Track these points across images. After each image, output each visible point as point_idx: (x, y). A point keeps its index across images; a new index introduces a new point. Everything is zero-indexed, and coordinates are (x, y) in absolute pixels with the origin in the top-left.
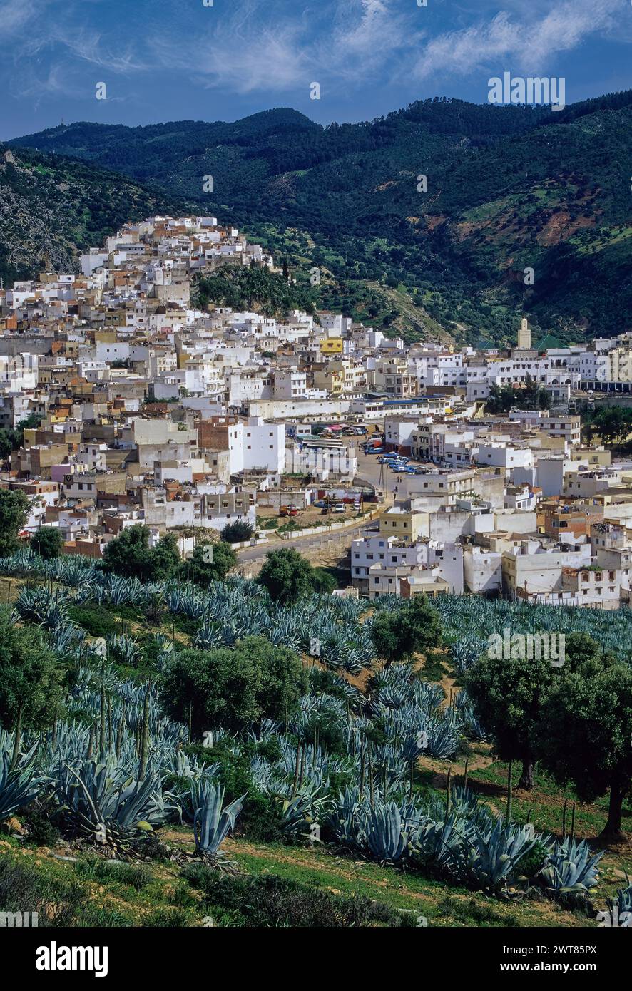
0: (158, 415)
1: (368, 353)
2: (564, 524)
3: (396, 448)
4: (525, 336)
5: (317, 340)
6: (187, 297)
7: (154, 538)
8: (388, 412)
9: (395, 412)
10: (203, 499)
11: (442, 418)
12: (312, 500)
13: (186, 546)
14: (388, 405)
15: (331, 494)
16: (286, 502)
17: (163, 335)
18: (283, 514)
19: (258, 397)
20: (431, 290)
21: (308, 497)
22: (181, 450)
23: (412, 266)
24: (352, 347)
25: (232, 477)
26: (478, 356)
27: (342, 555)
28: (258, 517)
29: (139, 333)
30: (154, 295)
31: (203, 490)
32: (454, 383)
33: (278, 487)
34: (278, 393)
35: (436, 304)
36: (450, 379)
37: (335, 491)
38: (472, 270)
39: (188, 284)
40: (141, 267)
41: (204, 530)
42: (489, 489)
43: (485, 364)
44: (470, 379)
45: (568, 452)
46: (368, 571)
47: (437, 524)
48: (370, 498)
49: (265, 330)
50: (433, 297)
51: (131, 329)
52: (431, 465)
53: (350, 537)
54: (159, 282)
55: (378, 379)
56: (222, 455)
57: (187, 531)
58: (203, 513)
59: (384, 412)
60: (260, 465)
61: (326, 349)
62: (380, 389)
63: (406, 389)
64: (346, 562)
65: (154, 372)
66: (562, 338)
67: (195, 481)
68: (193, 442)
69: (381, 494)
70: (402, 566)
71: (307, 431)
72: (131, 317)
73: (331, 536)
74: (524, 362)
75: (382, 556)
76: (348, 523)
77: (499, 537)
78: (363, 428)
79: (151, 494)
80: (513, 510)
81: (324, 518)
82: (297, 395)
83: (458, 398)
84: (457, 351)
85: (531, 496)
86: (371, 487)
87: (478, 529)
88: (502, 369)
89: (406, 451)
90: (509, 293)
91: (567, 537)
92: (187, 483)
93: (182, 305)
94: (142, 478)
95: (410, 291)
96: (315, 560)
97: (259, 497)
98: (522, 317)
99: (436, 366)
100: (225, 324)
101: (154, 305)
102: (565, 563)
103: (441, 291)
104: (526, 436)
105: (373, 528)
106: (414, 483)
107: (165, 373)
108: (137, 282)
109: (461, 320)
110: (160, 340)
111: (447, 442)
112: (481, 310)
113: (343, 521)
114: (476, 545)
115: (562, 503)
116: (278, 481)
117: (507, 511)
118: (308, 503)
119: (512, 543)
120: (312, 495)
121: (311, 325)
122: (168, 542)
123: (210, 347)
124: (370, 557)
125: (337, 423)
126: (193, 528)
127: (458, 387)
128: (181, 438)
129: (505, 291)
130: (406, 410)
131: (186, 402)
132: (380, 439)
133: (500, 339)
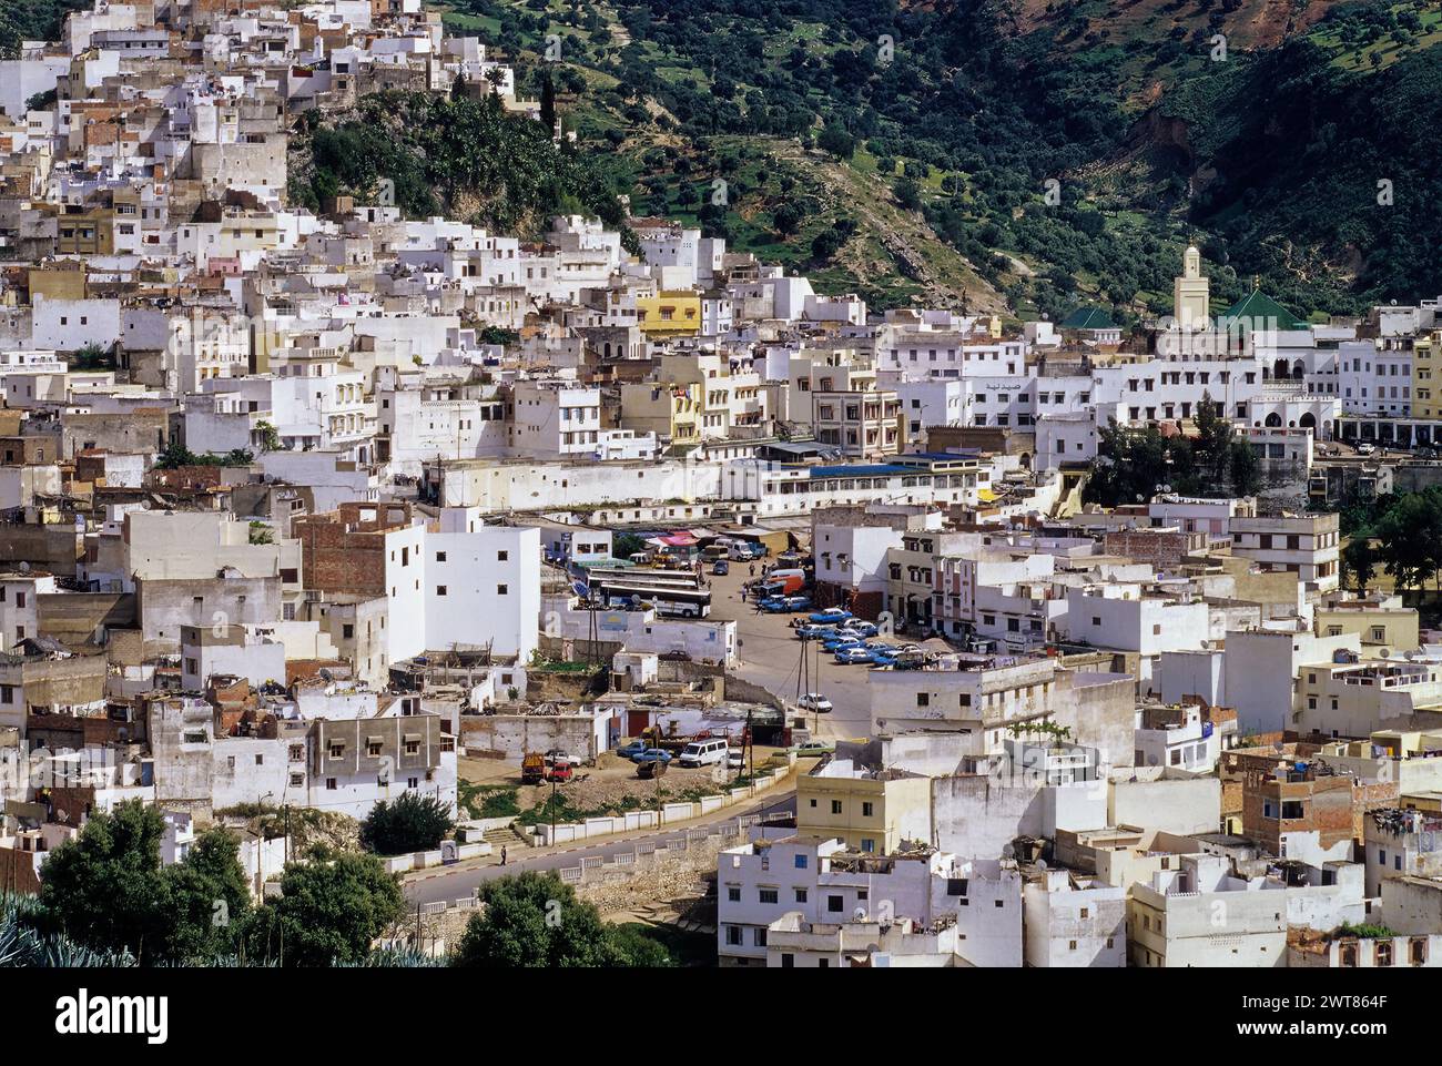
0: (196, 498)
1: (770, 334)
2: (1294, 810)
3: (839, 594)
4: (1193, 287)
5: (632, 299)
6: (279, 177)
7: (181, 837)
8: (824, 497)
9: (842, 496)
10: (313, 733)
11: (970, 516)
12: (612, 737)
13: (264, 862)
14: (822, 477)
15: (664, 723)
16: (540, 743)
17: (210, 282)
18: (531, 777)
19: (468, 452)
20: (941, 165)
21: (600, 730)
22: (257, 597)
23: (891, 99)
24: (726, 316)
25: (393, 674)
26: (1067, 347)
27: (692, 890)
28: (462, 784)
29: (150, 275)
30: (190, 172)
31: (312, 705)
32: (1003, 419)
33: (521, 702)
34: (524, 441)
35: (956, 203)
36: (993, 409)
37: (676, 714)
38: (1054, 112)
39: (282, 142)
40: (156, 95)
41: (314, 818)
42: (1095, 712)
43: (1086, 370)
44: (1045, 411)
45: (1306, 611)
46: (762, 935)
47: (952, 807)
48: (769, 733)
49: (490, 269)
50: (947, 183)
51: (127, 264)
52: (937, 644)
53: (714, 842)
54: (205, 134)
55: (798, 407)
56: (366, 611)
57: (266, 821)
58: (314, 771)
59: (812, 498)
60: (471, 640)
61: (654, 320)
62: (800, 432)
63: (872, 435)
64: (704, 910)
65: (187, 382)
66: (1290, 299)
67: (293, 681)
68: (289, 576)
69: (800, 723)
70: (855, 922)
71: (600, 548)
72: (127, 230)
73: (662, 839)
74: (1191, 366)
75: (802, 896)
76: (709, 804)
77: (1120, 845)
78: (753, 540)
79: (172, 718)
80: (1158, 771)
81: (643, 789)
82: (576, 448)
83: (1012, 462)
84: (1011, 331)
85: (1206, 734)
86: (772, 704)
87: (1066, 821)
88: (1133, 384)
89: (868, 605)
90: (1154, 177)
91: (1302, 845)
92: (271, 688)
93: (264, 197)
94: (148, 671)
95: (886, 167)
96: (617, 905)
97: (467, 727)
98: (1185, 236)
99: (953, 373)
100: (382, 250)
101: (191, 197)
102: (1296, 918)
103: (970, 167)
104: (1194, 568)
105: (779, 816)
106: (894, 695)
107: (216, 385)
108: (145, 134)
109: (1023, 247)
110: (204, 293)
111: (982, 581)
112: (1077, 221)
113: (695, 795)
114: (1056, 864)
115: (1289, 751)
116: (520, 683)
117: (1142, 772)
118: (602, 747)
119: (1157, 859)
120: (612, 725)
121: (617, 256)
122: (215, 854)
123: (340, 313)
124: (769, 896)
125: (682, 528)
126: (285, 812)
127: (1012, 431)
128: (255, 564)
129: (1141, 170)
130: (873, 494)
131: (272, 464)
132: (799, 572)
133: (1128, 300)
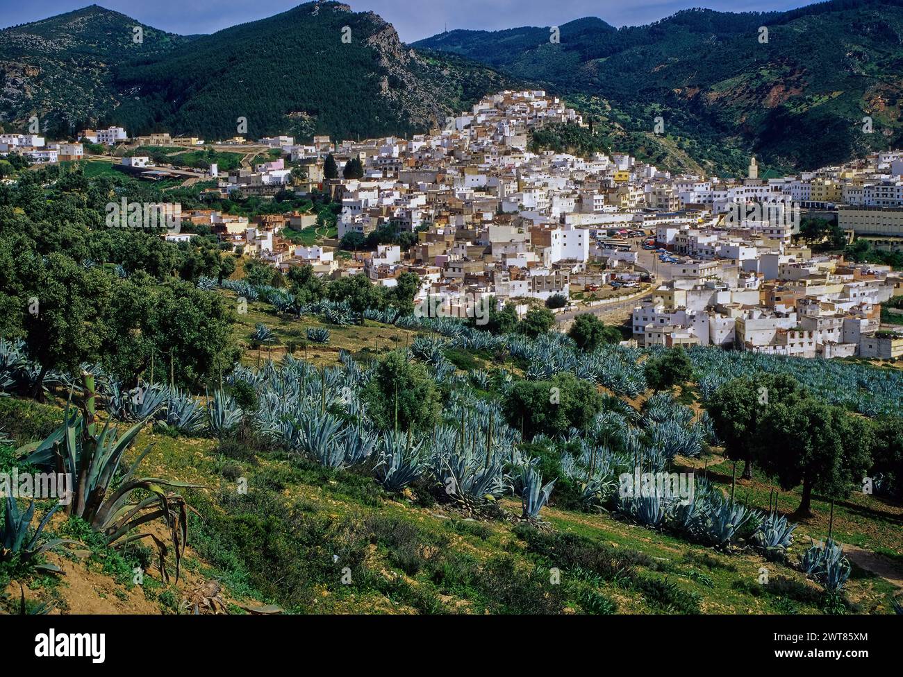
0: (505, 222)
1: (646, 181)
2: (778, 299)
3: (664, 246)
4: (753, 170)
5: (611, 173)
6: (525, 144)
7: (502, 304)
8: (659, 221)
9: (664, 221)
10: (534, 279)
11: (696, 226)
12: (607, 280)
13: (522, 310)
14: (659, 216)
15: (620, 277)
16: (589, 282)
17: (508, 170)
18: (587, 290)
19: (571, 211)
20: (689, 138)
21: (604, 278)
22: (520, 246)
23: (677, 122)
24: (635, 177)
25: (553, 265)
26: (721, 183)
27: (626, 317)
28: (570, 291)
29: (493, 168)
30: (503, 143)
31: (533, 273)
32: (704, 202)
33: (584, 272)
34: (585, 208)
35: (693, 148)
36: (702, 199)
37: (622, 275)
38: (718, 124)
39: (525, 135)
40: (495, 125)
41: (534, 300)
42: (728, 274)
43: (726, 189)
44: (715, 199)
45: (782, 249)
46: (644, 328)
47: (691, 298)
48: (646, 279)
49: (577, 166)
50: (691, 143)
51: (488, 166)
52: (688, 257)
53: (632, 306)
54: (507, 134)
55: (652, 199)
56: (546, 250)
57: (522, 300)
58: (534, 289)
59: (656, 222)
60: (572, 257)
61: (617, 178)
62: (653, 205)
63: (671, 206)
64: (629, 322)
65: (502, 195)
66: (779, 171)
67: (529, 267)
68: (528, 241)
69: (653, 277)
70: (667, 325)
71: (604, 234)
72: (488, 157)
73: (619, 305)
74: (753, 188)
75: (653, 319)
76: (631, 297)
77: (734, 307)
78: (642, 232)
79: (500, 276)
80: (743, 289)
81: (614, 293)
82: (598, 209)
83: (707, 212)
84: (707, 180)
85: (756, 280)
86: (646, 272)
87: (719, 302)
88: (738, 193)
89: (671, 248)
90: (744, 140)
91: (780, 308)
92: (523, 268)
93: (521, 149)
94: (494, 264)
95: (675, 139)
96: (608, 321)
97: (571, 278)
98: (751, 155)
99: (692, 190)
100: (550, 162)
101: (504, 149)
102: (778, 326)
103: (696, 139)
104: (753, 238)
105: (648, 300)
106: (678, 270)
107: (510, 195)
108: (492, 135)
109: (710, 159)
110: (507, 173)
111: (699, 242)
112: (724, 152)
113: (627, 295)
114: (717, 312)
115: (777, 284)
116: (584, 267)
117: (739, 289)
118: (604, 283)
119: (743, 311)
120: (607, 277)
121: (608, 162)
122: (510, 308)
123: (540, 177)
124: (645, 319)
125: (624, 229)
126: (527, 298)
127: (707, 205)
128: (521, 237)
129: (740, 139)
130: (672, 220)
131: (523, 214)
132: (653, 240)
133: (737, 171)
